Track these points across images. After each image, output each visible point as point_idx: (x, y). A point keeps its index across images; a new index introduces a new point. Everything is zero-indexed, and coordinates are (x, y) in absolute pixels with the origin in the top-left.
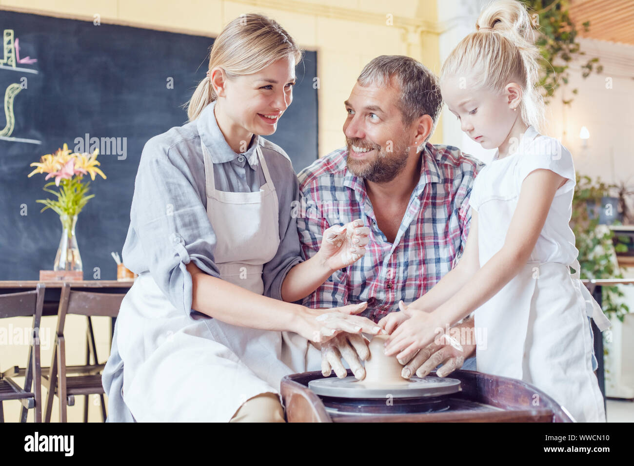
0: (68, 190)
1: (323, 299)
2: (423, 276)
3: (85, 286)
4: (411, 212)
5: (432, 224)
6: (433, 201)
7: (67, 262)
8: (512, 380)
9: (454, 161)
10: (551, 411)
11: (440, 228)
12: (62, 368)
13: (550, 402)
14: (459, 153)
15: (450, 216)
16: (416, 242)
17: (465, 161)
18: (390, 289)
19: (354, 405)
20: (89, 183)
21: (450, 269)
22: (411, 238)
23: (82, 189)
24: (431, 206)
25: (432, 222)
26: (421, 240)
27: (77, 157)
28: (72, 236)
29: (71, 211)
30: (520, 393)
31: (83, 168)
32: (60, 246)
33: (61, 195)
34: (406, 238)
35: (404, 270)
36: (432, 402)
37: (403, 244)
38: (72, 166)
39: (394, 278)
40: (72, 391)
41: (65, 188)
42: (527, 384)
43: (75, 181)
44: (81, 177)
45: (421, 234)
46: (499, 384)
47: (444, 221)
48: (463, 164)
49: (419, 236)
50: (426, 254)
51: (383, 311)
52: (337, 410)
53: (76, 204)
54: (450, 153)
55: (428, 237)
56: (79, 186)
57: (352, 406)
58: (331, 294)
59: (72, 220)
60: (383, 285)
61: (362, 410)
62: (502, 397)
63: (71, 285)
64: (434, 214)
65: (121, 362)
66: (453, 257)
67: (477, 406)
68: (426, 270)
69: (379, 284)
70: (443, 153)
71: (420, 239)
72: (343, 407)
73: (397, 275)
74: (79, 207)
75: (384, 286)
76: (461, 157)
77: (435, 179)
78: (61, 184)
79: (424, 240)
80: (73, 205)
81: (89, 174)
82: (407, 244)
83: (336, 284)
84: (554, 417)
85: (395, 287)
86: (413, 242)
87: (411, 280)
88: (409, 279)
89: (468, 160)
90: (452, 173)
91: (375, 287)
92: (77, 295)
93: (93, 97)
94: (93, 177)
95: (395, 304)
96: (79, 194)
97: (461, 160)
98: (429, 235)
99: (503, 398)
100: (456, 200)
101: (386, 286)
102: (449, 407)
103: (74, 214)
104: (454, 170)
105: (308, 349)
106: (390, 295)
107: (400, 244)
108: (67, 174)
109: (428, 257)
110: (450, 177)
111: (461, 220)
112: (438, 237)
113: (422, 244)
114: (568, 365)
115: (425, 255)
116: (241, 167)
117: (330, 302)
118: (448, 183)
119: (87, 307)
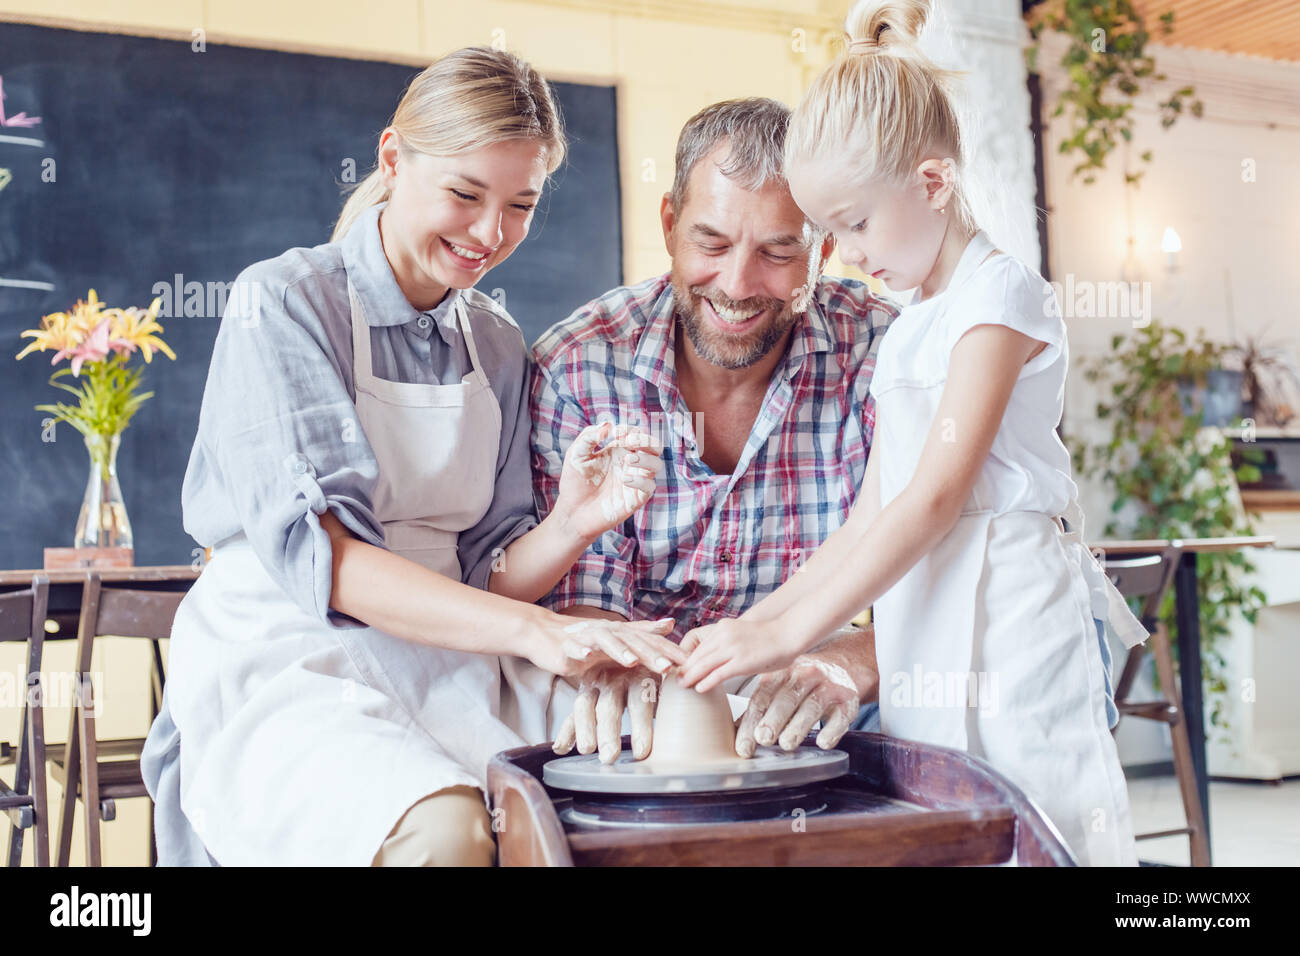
0: (99, 383)
1: (583, 590)
2: (792, 537)
3: (132, 577)
4: (774, 410)
5: (811, 434)
6: (818, 388)
7: (101, 531)
8: (942, 750)
9: (857, 308)
10: (1011, 811)
11: (827, 441)
12: (88, 745)
13: (1008, 792)
14: (865, 291)
15: (845, 418)
16: (779, 469)
17: (877, 306)
18: (726, 564)
19: (631, 807)
20: (142, 368)
21: (842, 523)
22: (769, 461)
23: (128, 381)
24: (811, 398)
25: (812, 429)
26: (790, 465)
27: (115, 316)
28: (110, 476)
29: (106, 425)
30: (957, 776)
31: (128, 338)
32: (87, 497)
33: (86, 394)
34: (759, 461)
35: (754, 525)
36: (787, 798)
37: (753, 473)
38: (106, 333)
39: (734, 541)
40: (110, 791)
41: (93, 380)
42: (970, 759)
43: (114, 364)
44: (127, 356)
45: (790, 454)
46: (922, 758)
47: (834, 428)
48: (873, 312)
49: (786, 458)
50: (800, 495)
51: (713, 612)
52: (597, 817)
53: (117, 412)
54: (847, 292)
55: (804, 460)
56: (122, 375)
57: (627, 809)
58: (598, 579)
59: (109, 444)
60: (712, 555)
61: (646, 816)
62: (927, 785)
63: (101, 578)
64: (816, 415)
65: (175, 733)
66: (849, 500)
67: (880, 804)
68: (799, 526)
69: (705, 553)
70: (834, 292)
71: (787, 464)
72: (609, 811)
73: (740, 535)
74: (122, 418)
75: (715, 558)
76: (869, 299)
77: (822, 345)
78: (84, 372)
79: (797, 465)
80: (110, 413)
81: (139, 350)
82: (761, 472)
83: (609, 561)
84: (1017, 823)
85: (737, 560)
86: (774, 470)
87: (768, 545)
88: (765, 543)
89: (884, 305)
90: (851, 331)
91: (697, 559)
92: (116, 597)
93: (159, 191)
94: (148, 358)
95: (736, 595)
96: (122, 391)
97: (869, 304)
98: (807, 457)
99: (929, 787)
100: (857, 385)
101: (718, 557)
102: (825, 806)
103: (112, 433)
104: (856, 326)
105: (552, 694)
106: (727, 576)
107: (749, 473)
108: (95, 352)
109: (804, 501)
110: (847, 340)
111: (867, 426)
112: (822, 460)
113: (792, 473)
114: (1053, 718)
115: (797, 496)
116: (422, 338)
117: (597, 595)
118: (843, 352)
119: (136, 620)
